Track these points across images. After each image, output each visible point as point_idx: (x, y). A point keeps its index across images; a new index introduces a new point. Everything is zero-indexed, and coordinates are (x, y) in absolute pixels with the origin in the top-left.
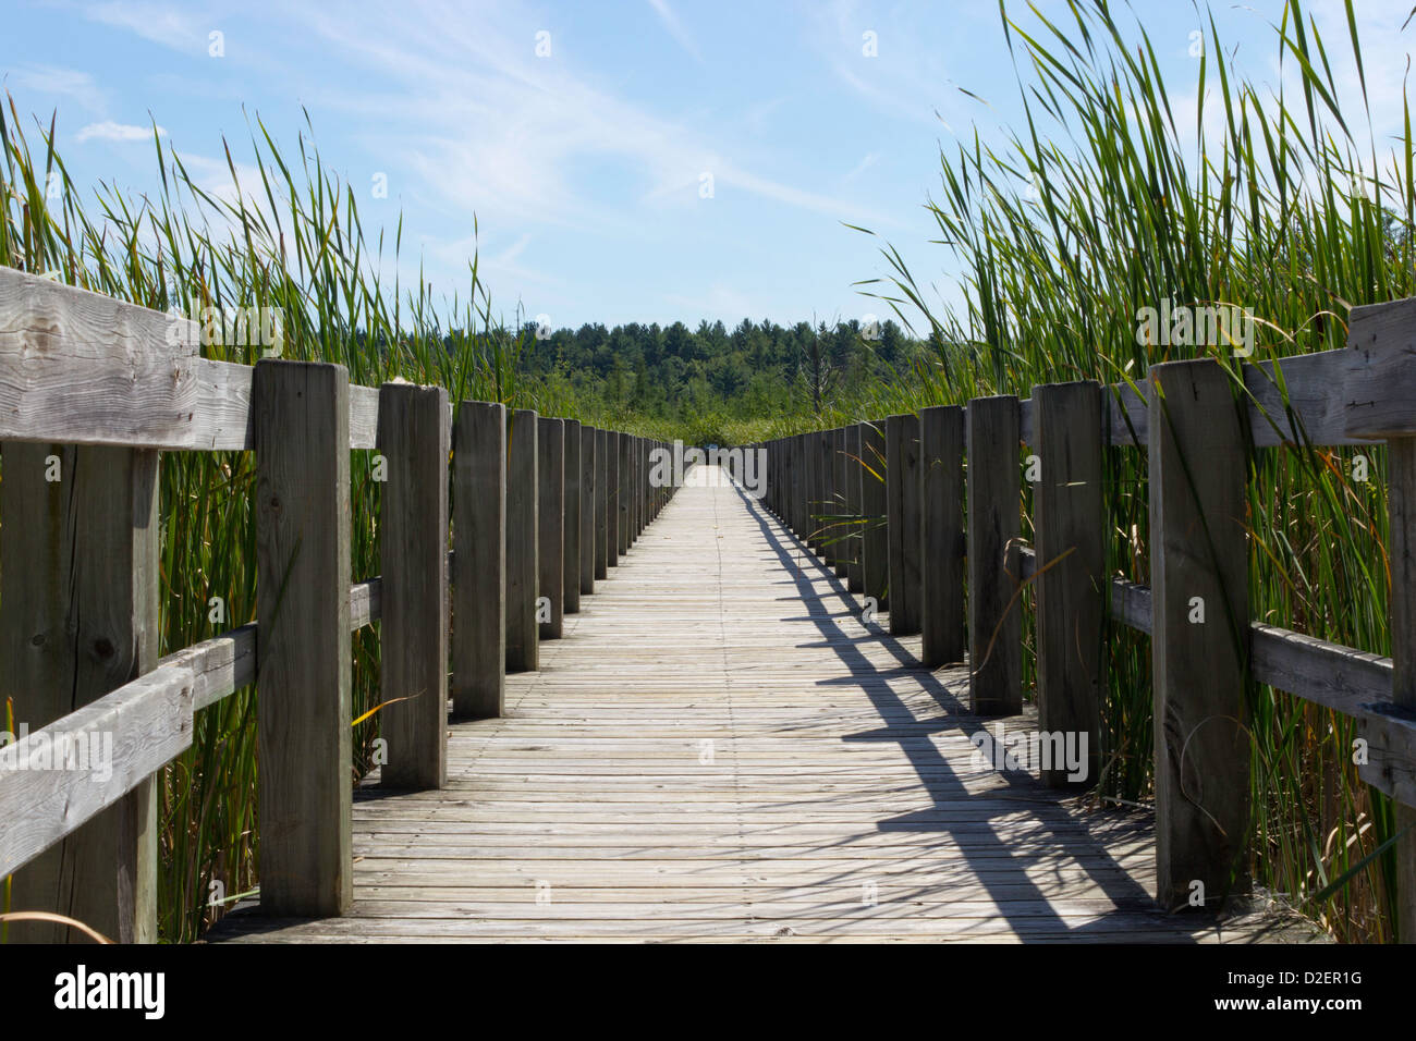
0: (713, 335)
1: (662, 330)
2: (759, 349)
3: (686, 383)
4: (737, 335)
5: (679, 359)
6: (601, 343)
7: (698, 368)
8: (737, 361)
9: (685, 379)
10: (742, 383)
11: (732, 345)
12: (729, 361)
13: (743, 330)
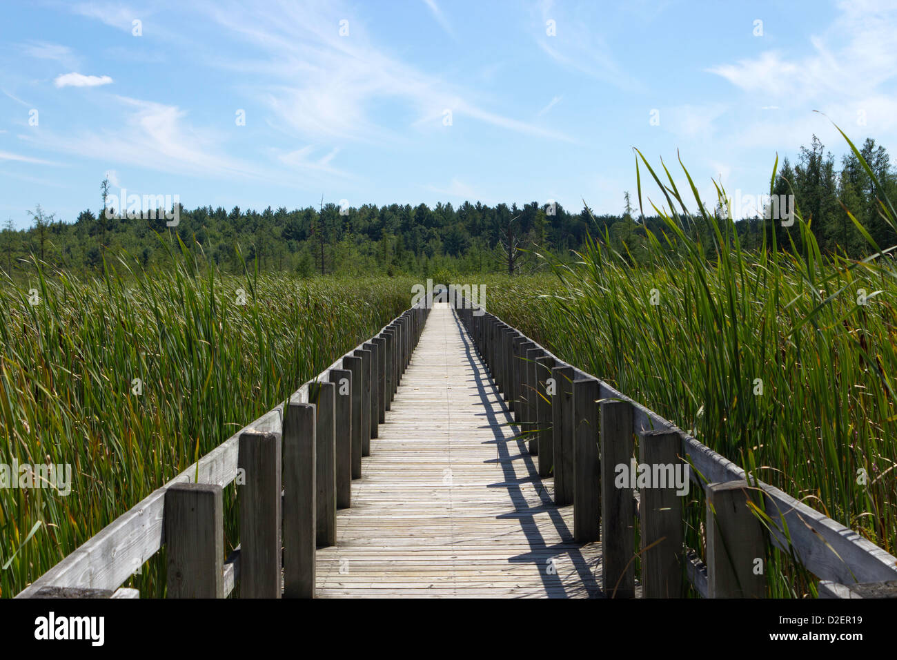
0: (445, 212)
1: (413, 208)
2: (475, 220)
3: (427, 242)
4: (460, 211)
5: (424, 227)
6: (374, 217)
7: (435, 232)
8: (460, 228)
9: (427, 240)
10: (463, 242)
11: (457, 219)
12: (455, 229)
13: (464, 208)
